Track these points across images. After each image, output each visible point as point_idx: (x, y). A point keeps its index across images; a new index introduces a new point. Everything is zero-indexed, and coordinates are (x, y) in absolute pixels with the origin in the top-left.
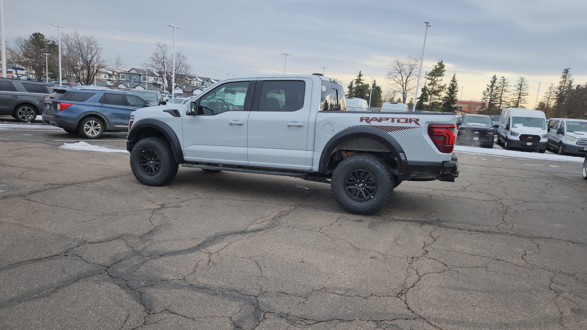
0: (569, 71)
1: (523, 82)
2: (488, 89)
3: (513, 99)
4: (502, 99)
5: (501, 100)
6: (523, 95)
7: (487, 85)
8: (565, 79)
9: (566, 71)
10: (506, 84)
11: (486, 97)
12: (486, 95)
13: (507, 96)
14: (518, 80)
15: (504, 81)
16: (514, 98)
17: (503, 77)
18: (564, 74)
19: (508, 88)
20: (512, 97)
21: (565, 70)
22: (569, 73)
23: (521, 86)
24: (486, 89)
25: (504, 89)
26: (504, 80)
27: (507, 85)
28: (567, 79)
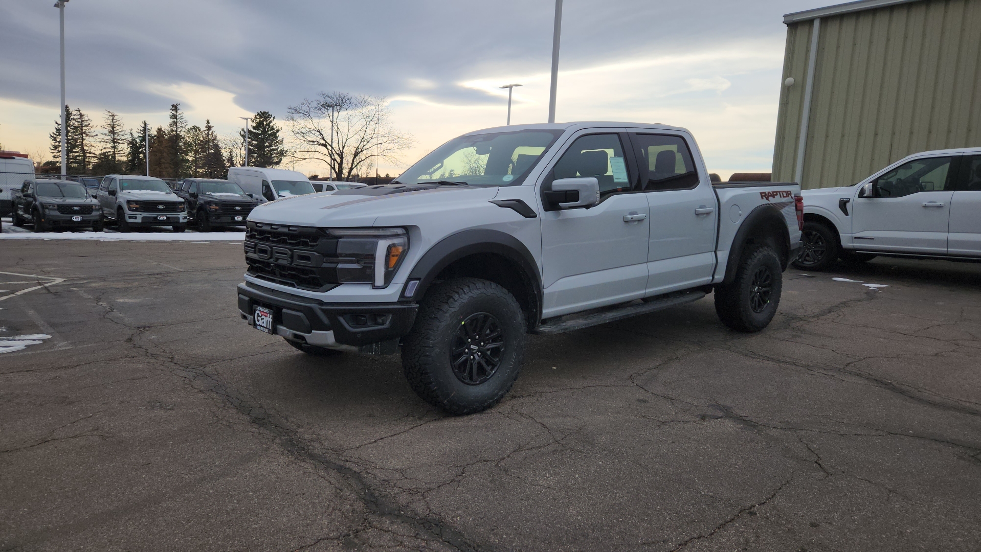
0: (178, 107)
1: (114, 121)
2: (58, 130)
3: (105, 148)
4: (86, 148)
5: (84, 150)
6: (119, 143)
7: (56, 123)
8: (175, 120)
9: (175, 108)
10: (87, 123)
11: (57, 144)
12: (58, 140)
13: (93, 144)
14: (107, 117)
15: (81, 118)
16: (105, 146)
17: (79, 111)
18: (173, 112)
19: (92, 130)
20: (102, 145)
21: (173, 106)
22: (179, 112)
23: (113, 128)
24: (55, 131)
25: (84, 131)
26: (81, 115)
27: (89, 124)
28: (178, 120)
